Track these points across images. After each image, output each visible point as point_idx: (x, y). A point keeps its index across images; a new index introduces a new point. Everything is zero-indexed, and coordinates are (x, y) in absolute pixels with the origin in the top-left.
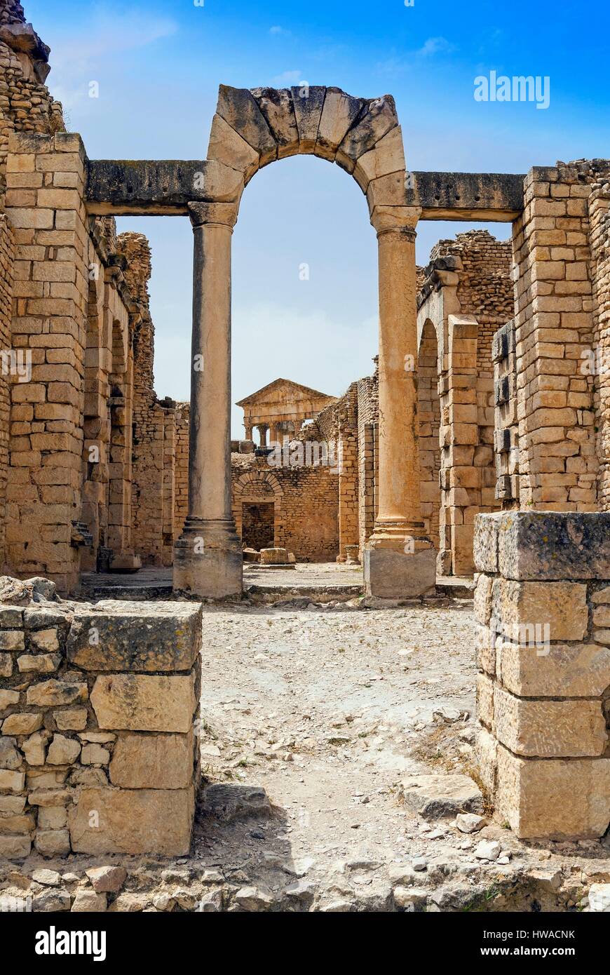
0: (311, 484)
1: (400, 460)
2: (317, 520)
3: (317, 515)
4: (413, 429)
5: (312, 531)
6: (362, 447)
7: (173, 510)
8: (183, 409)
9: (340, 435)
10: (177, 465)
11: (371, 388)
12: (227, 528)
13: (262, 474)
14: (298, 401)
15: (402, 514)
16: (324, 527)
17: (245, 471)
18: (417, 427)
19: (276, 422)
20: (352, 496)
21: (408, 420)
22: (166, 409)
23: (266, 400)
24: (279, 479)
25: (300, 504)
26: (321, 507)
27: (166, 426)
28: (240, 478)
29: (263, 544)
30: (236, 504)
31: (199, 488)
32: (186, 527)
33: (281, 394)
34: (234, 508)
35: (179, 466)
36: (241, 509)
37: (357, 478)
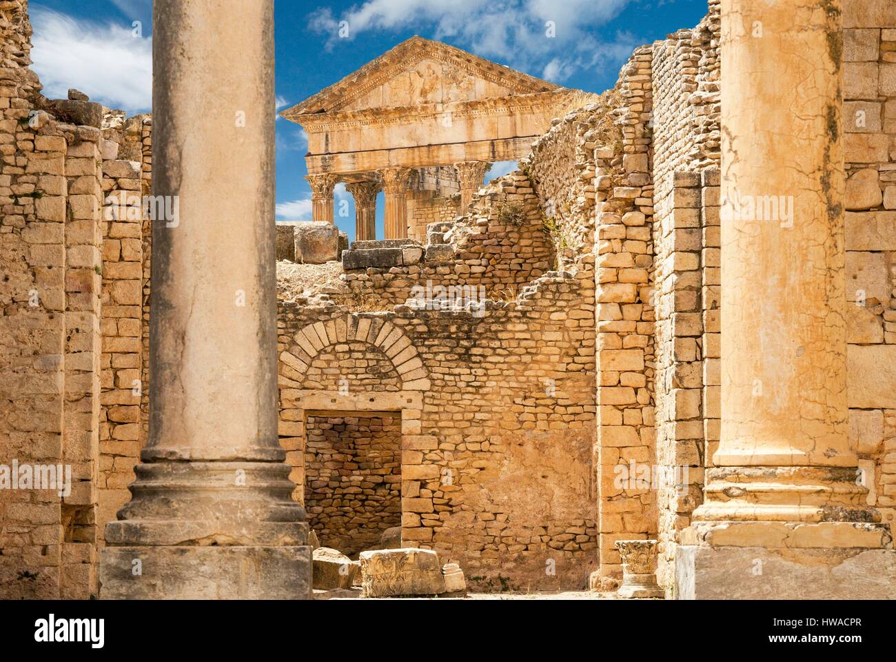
0: (511, 354)
1: (783, 281)
2: (527, 462)
3: (529, 447)
4: (826, 185)
5: (516, 495)
6: (666, 243)
7: (95, 434)
8: (123, 129)
9: (600, 206)
10: (106, 297)
11: (695, 63)
12: (264, 484)
13: (364, 324)
14: (470, 106)
15: (793, 442)
16: (551, 483)
17: (313, 317)
18: (838, 179)
19: (405, 168)
20: (636, 390)
21: (810, 155)
22: (72, 127)
23: (373, 103)
24: (416, 339)
25: (479, 416)
26: (542, 425)
27: (72, 180)
28: (299, 338)
29: (368, 535)
30: (287, 414)
31: (180, 365)
32: (141, 484)
33: (419, 84)
34: (283, 429)
35: (113, 301)
36: (300, 429)
37: (651, 337)
